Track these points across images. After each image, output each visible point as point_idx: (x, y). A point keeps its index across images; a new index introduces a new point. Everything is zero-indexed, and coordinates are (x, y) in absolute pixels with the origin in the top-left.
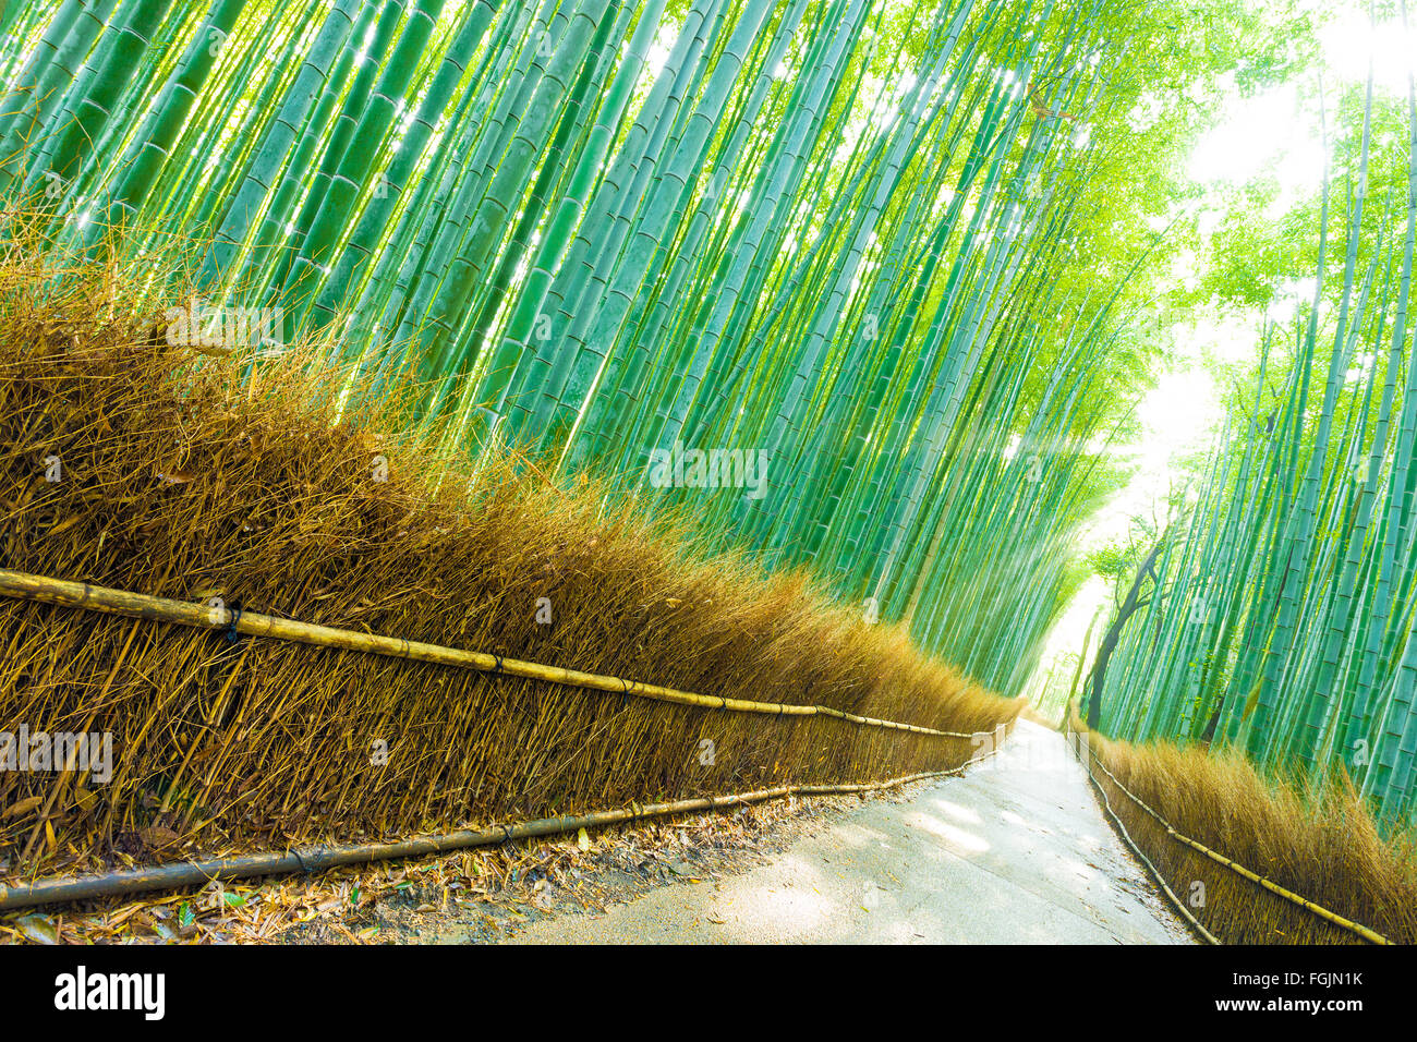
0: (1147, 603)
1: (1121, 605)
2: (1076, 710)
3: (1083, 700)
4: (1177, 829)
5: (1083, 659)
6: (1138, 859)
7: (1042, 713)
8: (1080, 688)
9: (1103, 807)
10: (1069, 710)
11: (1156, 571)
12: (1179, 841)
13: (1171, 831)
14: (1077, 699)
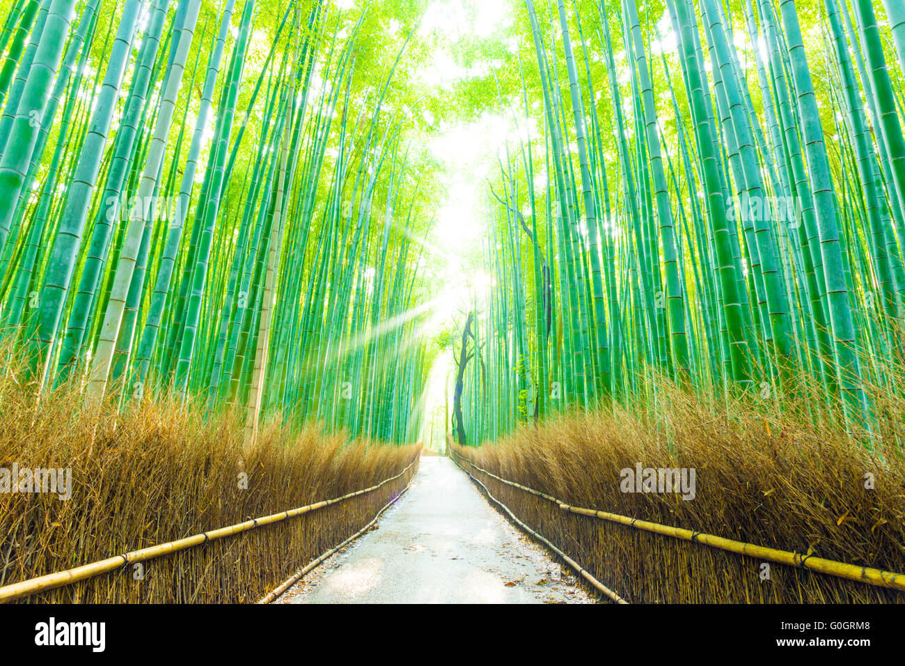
0: (473, 355)
1: (459, 362)
2: (451, 438)
3: (453, 431)
4: (569, 500)
5: (447, 407)
6: (533, 539)
7: (434, 449)
8: (450, 425)
9: (486, 496)
10: (447, 440)
11: (473, 332)
12: (576, 514)
13: (563, 506)
14: (450, 431)
